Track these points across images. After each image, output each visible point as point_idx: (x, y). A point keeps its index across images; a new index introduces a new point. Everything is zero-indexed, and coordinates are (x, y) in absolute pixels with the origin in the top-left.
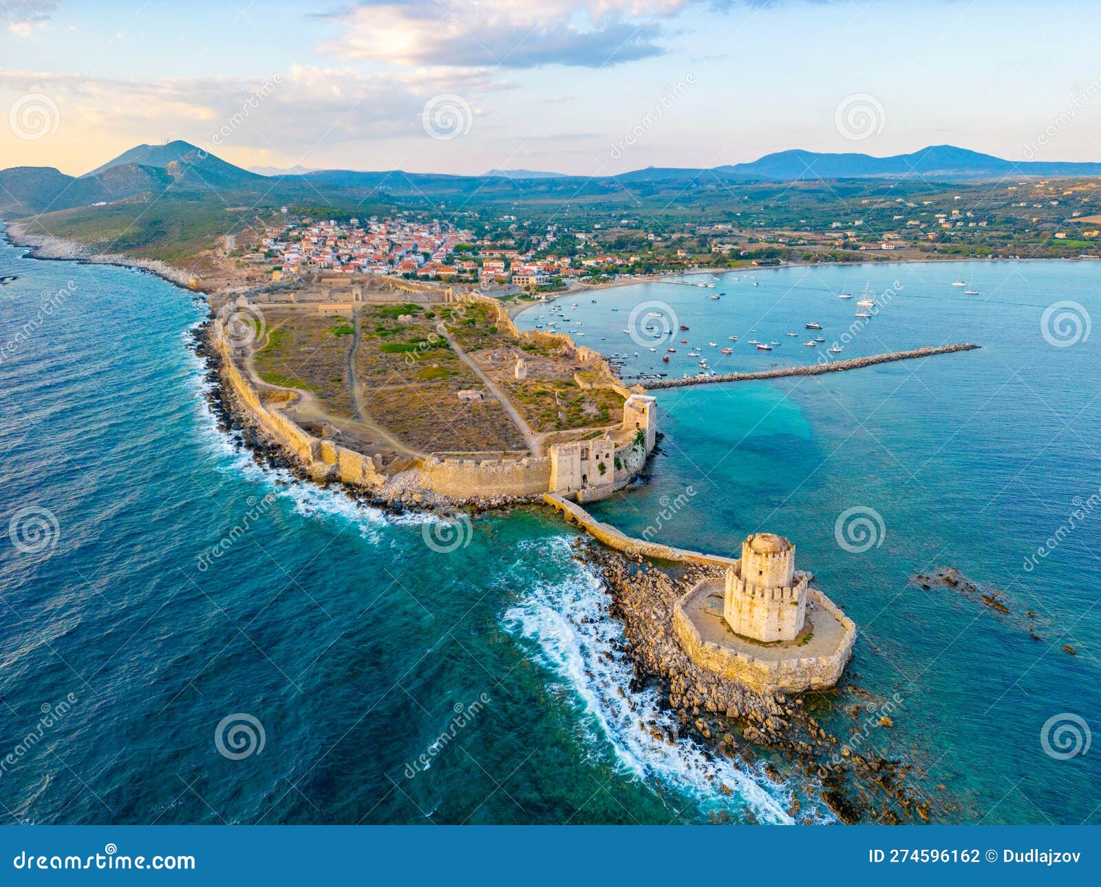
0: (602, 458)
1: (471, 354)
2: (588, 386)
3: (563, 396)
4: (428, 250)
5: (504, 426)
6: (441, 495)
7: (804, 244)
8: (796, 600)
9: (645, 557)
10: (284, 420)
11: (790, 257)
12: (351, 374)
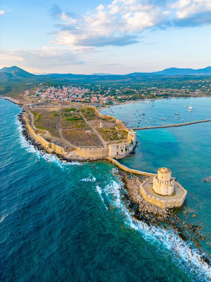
0: (122, 148)
1: (89, 121)
2: (118, 129)
3: (112, 132)
4: (78, 94)
5: (97, 140)
6: (81, 157)
7: (175, 92)
8: (171, 184)
9: (133, 173)
10: (41, 138)
11: (171, 96)
12: (58, 126)
